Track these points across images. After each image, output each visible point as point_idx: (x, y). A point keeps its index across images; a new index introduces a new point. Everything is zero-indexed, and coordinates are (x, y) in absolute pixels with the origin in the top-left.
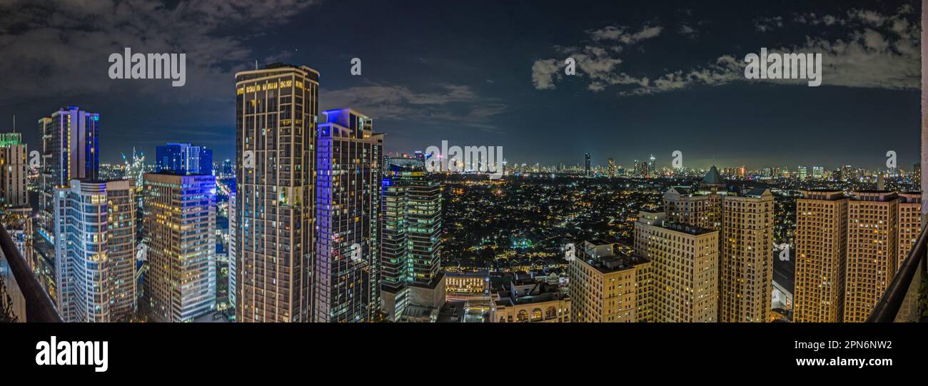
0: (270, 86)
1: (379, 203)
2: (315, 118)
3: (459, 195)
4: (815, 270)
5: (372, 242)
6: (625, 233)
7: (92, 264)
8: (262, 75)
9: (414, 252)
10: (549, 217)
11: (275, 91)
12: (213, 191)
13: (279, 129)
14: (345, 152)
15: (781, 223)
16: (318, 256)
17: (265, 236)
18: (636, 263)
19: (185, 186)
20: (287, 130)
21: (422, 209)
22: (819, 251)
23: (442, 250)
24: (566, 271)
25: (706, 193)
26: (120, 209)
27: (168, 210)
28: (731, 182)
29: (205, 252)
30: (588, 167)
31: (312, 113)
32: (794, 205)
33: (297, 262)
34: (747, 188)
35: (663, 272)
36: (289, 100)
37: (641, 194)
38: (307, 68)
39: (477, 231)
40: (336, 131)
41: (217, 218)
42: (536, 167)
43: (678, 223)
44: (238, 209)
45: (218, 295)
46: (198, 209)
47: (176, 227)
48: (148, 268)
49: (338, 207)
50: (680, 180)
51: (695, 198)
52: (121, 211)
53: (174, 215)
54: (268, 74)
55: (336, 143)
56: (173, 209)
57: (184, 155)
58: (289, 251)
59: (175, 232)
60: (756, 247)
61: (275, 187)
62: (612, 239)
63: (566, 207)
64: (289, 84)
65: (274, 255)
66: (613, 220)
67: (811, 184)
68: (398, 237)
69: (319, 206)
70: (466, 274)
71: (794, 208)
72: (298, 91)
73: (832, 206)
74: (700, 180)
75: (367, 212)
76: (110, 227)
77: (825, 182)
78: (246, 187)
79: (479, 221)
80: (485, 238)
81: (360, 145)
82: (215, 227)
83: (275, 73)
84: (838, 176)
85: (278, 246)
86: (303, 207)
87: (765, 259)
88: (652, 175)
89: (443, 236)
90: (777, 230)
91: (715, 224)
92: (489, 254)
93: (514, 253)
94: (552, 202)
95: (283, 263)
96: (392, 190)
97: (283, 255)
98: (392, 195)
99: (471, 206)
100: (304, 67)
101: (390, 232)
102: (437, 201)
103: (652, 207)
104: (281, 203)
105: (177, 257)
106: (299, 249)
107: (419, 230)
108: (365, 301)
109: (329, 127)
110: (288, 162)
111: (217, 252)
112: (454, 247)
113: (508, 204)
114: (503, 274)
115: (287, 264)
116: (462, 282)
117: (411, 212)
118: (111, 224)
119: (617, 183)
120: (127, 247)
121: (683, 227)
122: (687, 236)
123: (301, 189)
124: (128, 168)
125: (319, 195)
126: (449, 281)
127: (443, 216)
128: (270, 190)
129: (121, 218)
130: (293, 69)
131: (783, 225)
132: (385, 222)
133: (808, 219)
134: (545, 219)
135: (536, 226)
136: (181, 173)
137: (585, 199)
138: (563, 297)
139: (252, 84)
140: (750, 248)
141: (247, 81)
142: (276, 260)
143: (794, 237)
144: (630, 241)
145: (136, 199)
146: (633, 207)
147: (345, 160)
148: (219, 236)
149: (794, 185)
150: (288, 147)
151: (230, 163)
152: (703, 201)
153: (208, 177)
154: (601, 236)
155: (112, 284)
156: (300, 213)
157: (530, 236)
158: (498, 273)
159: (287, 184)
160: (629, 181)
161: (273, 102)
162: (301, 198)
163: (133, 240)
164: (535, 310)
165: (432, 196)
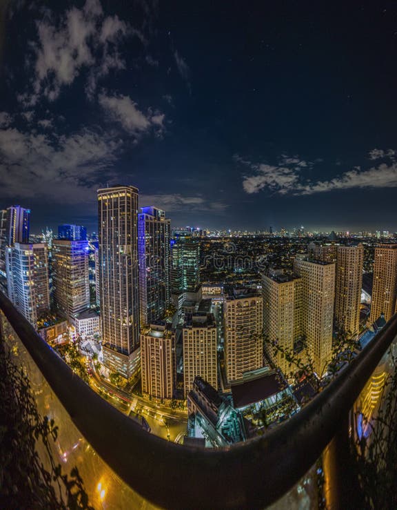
0: (114, 196)
1: (169, 252)
2: (137, 211)
3: (208, 247)
5: (166, 272)
6: (289, 264)
7: (27, 287)
8: (110, 190)
9: (186, 275)
11: (117, 198)
12: (87, 248)
13: (119, 217)
14: (151, 227)
15: (367, 260)
16: (140, 279)
17: (113, 270)
18: (295, 278)
19: (73, 246)
20: (123, 217)
21: (191, 254)
24: (260, 282)
25: (330, 244)
26: (40, 258)
27: (64, 258)
28: (342, 239)
29: (83, 279)
30: (271, 232)
31: (135, 209)
32: (374, 251)
33: (130, 282)
34: (350, 242)
35: (308, 283)
36: (124, 202)
38: (132, 187)
40: (147, 217)
41: (89, 262)
42: (246, 233)
44: (100, 257)
45: (91, 300)
46: (80, 257)
47: (68, 267)
48: (55, 288)
49: (148, 254)
50: (316, 238)
53: (67, 261)
54: (113, 190)
55: (147, 223)
56: (67, 257)
57: (72, 230)
58: (126, 277)
59: (68, 270)
60: (354, 272)
61: (117, 246)
62: (283, 267)
63: (261, 252)
64: (124, 194)
65: (118, 279)
66: (283, 258)
67: (382, 240)
68: (179, 268)
70: (212, 285)
71: (373, 253)
72: (128, 198)
73: (392, 251)
74: (326, 238)
75: (163, 256)
76: (35, 267)
77: (389, 239)
78: (103, 246)
81: (159, 224)
82: (88, 266)
83: (117, 190)
84: (396, 236)
85: (120, 274)
86: (131, 255)
87: (358, 278)
88: (303, 236)
90: (365, 263)
91: (334, 260)
92: (223, 275)
93: (235, 275)
94: (254, 249)
95: (123, 283)
96: (176, 245)
97: (123, 279)
98: (175, 248)
100: (130, 186)
101: (175, 266)
102: (197, 250)
103: (302, 251)
104: (121, 253)
105: (70, 282)
106: (130, 275)
107: (189, 265)
108: (164, 300)
109: (143, 216)
110: (124, 233)
111: (90, 279)
112: (206, 272)
114: (230, 285)
115: (125, 283)
116: (210, 289)
117: (185, 256)
119: (285, 240)
120: (44, 278)
121: (317, 261)
122: (319, 266)
123: (131, 246)
124: (44, 237)
125: (139, 249)
126: (204, 289)
127: (200, 257)
128: (115, 247)
129: (40, 263)
130: (125, 187)
132: (172, 261)
133: (381, 258)
136: (71, 239)
137: (270, 248)
138: (258, 296)
139: (106, 195)
140: (351, 272)
141: (103, 194)
142: (120, 281)
143: (373, 267)
144: (292, 268)
146: (293, 252)
147: (151, 231)
148: (90, 271)
149: (374, 240)
150: (124, 226)
151: (95, 234)
152: (328, 249)
153: (84, 241)
154: (278, 265)
155: (37, 296)
156: (130, 258)
158: (228, 284)
159: (124, 244)
160: (292, 239)
161: (116, 203)
162: (131, 250)
163: (47, 274)
164: (246, 302)
165: (195, 248)
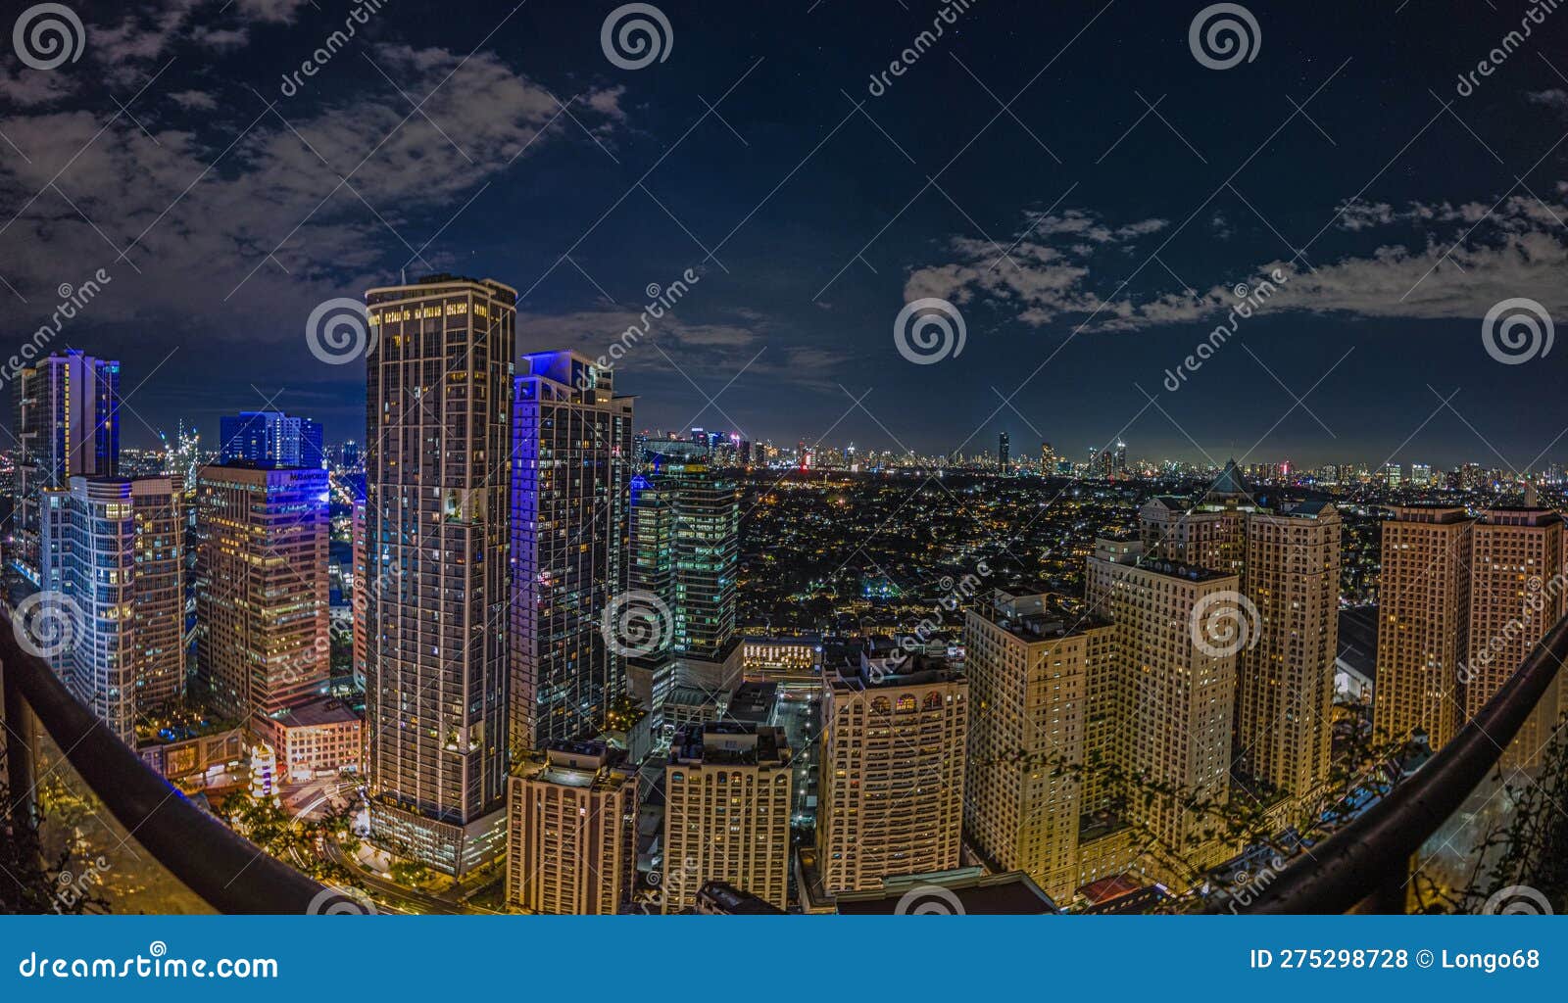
0: (427, 313)
1: (625, 520)
2: (511, 367)
3: (770, 506)
4: (1414, 642)
5: (611, 588)
6: (1069, 576)
7: (106, 624)
8: (413, 294)
9: (687, 603)
10: (930, 547)
11: (438, 321)
12: (324, 498)
13: (445, 389)
14: (562, 428)
15: (1353, 563)
16: (514, 609)
17: (419, 575)
18: (1087, 626)
19: (273, 489)
20: (459, 389)
21: (702, 530)
22: (1421, 609)
23: (739, 600)
24: (960, 636)
25: (1218, 508)
26: (157, 529)
27: (242, 531)
28: (1264, 490)
29: (309, 604)
30: (1004, 457)
31: (505, 360)
32: (1378, 532)
33: (477, 619)
34: (1292, 501)
35: (1137, 642)
36: (463, 336)
37: (1100, 509)
38: (496, 284)
39: (800, 568)
40: (546, 389)
41: (332, 545)
42: (909, 458)
43: (1165, 561)
44: (371, 529)
45: (334, 672)
46: (296, 529)
47: (257, 560)
48: (206, 628)
49: (548, 525)
50: (1169, 486)
51: (1197, 518)
52: (158, 532)
53: (252, 540)
54: (423, 293)
55: (546, 411)
56: (252, 529)
57: (271, 431)
58: (462, 601)
59: (255, 570)
60: (1308, 603)
61: (437, 490)
62: (1044, 586)
63: (962, 530)
64: (462, 308)
65: (436, 607)
66: (1047, 554)
67: (1408, 494)
68: (658, 578)
69: (516, 523)
70: (781, 640)
71: (1377, 537)
72: (479, 321)
73: (1444, 534)
74: (1206, 485)
75: (603, 534)
76: (139, 560)
77: (1433, 492)
78: (385, 490)
79: (806, 553)
80: (815, 581)
81: (590, 416)
82: (327, 560)
83: (437, 291)
84: (1455, 481)
85: (443, 591)
86: (487, 525)
87: (1324, 623)
88: (1120, 475)
89: (741, 576)
90: (1347, 574)
91: (1234, 563)
92: (822, 607)
93: (867, 606)
94: (937, 520)
95: (452, 620)
96: (650, 496)
97: (452, 608)
98: (649, 505)
99: (790, 526)
100: (489, 281)
101: (644, 570)
102: (730, 516)
103: (1118, 531)
104: (448, 517)
105: (259, 612)
106: (480, 596)
107: (698, 566)
108: (599, 680)
109: (533, 383)
110: (461, 446)
111: (332, 604)
112: (760, 596)
113: (858, 523)
114: (846, 641)
115: (459, 622)
116: (772, 652)
117: (683, 534)
118: (141, 553)
119: (1053, 486)
120: (168, 595)
121: (1175, 568)
122: (1181, 583)
123: (485, 492)
124: (170, 456)
125: (515, 503)
126: (749, 651)
127: (740, 542)
128: (428, 494)
129: (157, 544)
130: (469, 284)
131: (1358, 566)
132: (634, 552)
133: (1403, 556)
134: (924, 549)
135: (907, 561)
136: (268, 465)
137: (998, 515)
138: (954, 678)
139: (396, 309)
140: (1296, 605)
141: (386, 304)
142: (440, 615)
143: (1377, 587)
144: (1078, 590)
145: (185, 512)
146: (1084, 531)
147: (561, 441)
148: (335, 576)
149: (1378, 496)
150: (462, 419)
151: (354, 447)
152: (1212, 523)
153: (315, 471)
154: (1025, 580)
155: (141, 655)
156: (481, 535)
157: (897, 577)
158: (839, 638)
159: (460, 484)
160: (1080, 484)
161: (433, 340)
162: (485, 508)
163: (179, 584)
164: (905, 696)
165: (721, 507)
